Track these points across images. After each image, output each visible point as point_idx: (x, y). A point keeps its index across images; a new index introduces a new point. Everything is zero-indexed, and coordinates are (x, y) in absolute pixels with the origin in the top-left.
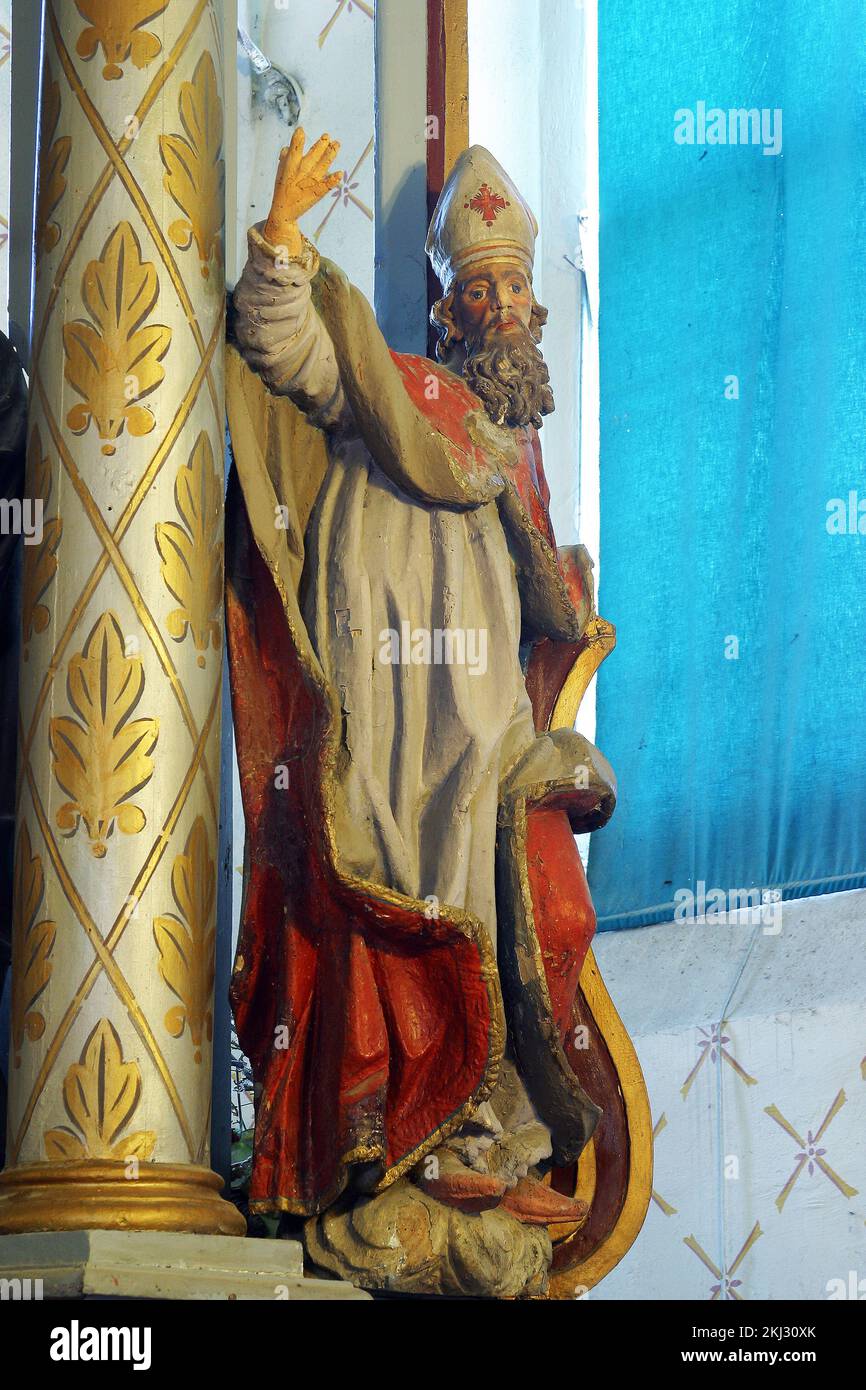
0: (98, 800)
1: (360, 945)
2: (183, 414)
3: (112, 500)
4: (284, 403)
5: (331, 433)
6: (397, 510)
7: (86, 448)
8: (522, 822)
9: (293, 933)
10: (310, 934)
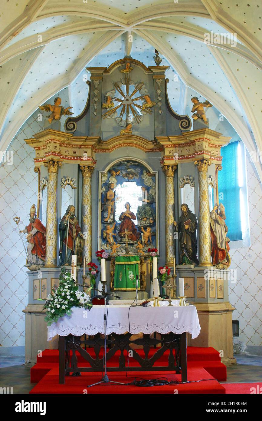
0: (205, 243)
1: (219, 251)
2: (209, 221)
3: (205, 226)
4: (212, 219)
5: (214, 221)
6: (219, 225)
7: (204, 223)
8: (226, 243)
9: (215, 250)
10: (216, 250)
